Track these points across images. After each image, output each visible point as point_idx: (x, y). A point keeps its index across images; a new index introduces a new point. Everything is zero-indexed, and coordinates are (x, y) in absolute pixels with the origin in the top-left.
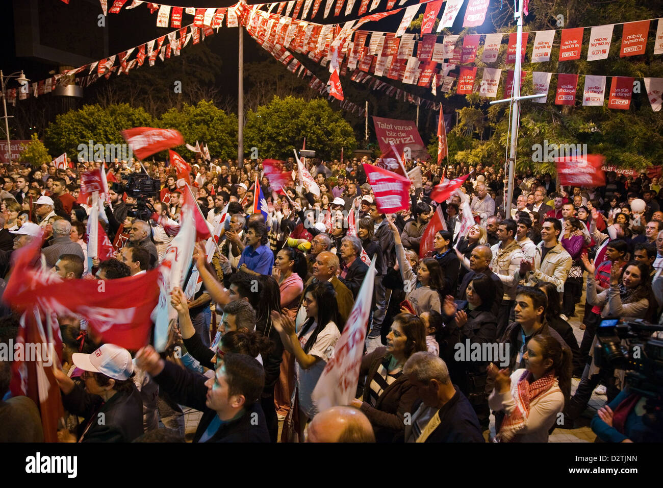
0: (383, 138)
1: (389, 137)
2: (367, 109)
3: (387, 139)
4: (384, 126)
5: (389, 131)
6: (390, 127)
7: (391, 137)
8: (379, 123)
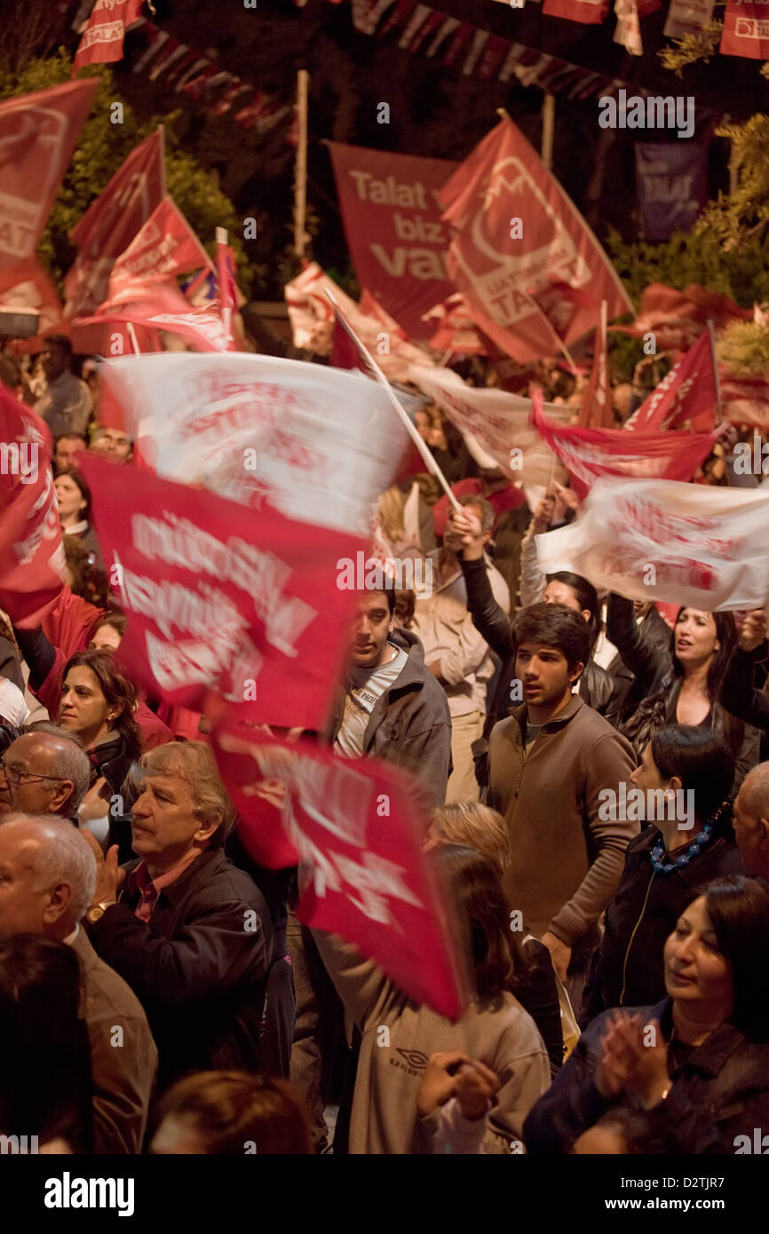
0: (378, 250)
1: (407, 245)
2: (302, 106)
3: (400, 253)
4: (385, 192)
5: (409, 214)
6: (413, 195)
7: (417, 244)
8: (360, 177)
